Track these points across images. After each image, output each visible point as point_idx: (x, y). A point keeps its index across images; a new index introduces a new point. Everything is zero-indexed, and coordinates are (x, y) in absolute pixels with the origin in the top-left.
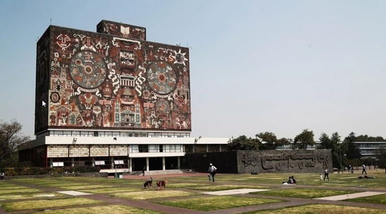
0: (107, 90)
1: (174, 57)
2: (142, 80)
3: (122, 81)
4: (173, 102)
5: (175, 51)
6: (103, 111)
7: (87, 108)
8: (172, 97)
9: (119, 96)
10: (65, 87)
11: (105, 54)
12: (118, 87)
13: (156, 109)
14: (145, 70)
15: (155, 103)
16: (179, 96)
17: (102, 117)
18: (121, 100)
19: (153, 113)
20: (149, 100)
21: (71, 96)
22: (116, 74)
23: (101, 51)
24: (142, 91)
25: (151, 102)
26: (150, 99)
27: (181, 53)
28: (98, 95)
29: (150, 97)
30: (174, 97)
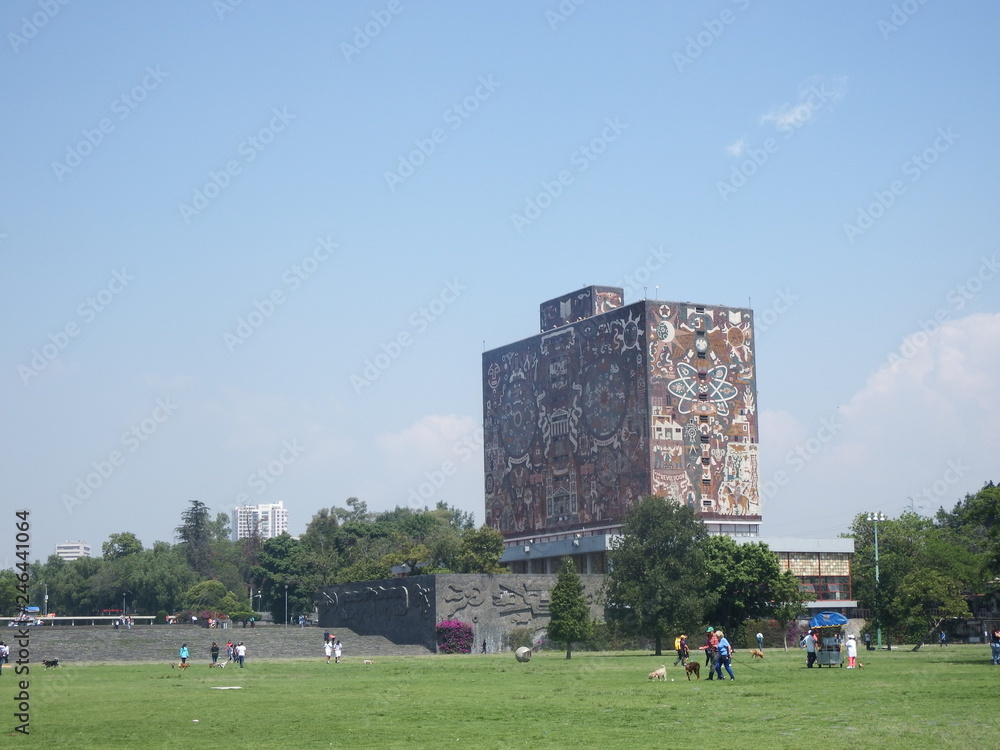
0: (538, 452)
1: (621, 337)
2: (577, 413)
3: (553, 425)
4: (622, 452)
5: (623, 321)
6: (534, 498)
7: (518, 497)
8: (619, 439)
9: (551, 460)
10: (497, 462)
11: (533, 378)
12: (549, 442)
13: (597, 476)
14: (581, 389)
15: (595, 463)
16: (630, 433)
17: (534, 510)
18: (553, 467)
19: (593, 487)
20: (586, 457)
21: (504, 476)
22: (546, 415)
23: (529, 374)
24: (577, 440)
25: (590, 462)
26: (588, 454)
27: (633, 319)
28: (529, 465)
29: (589, 450)
30: (623, 439)
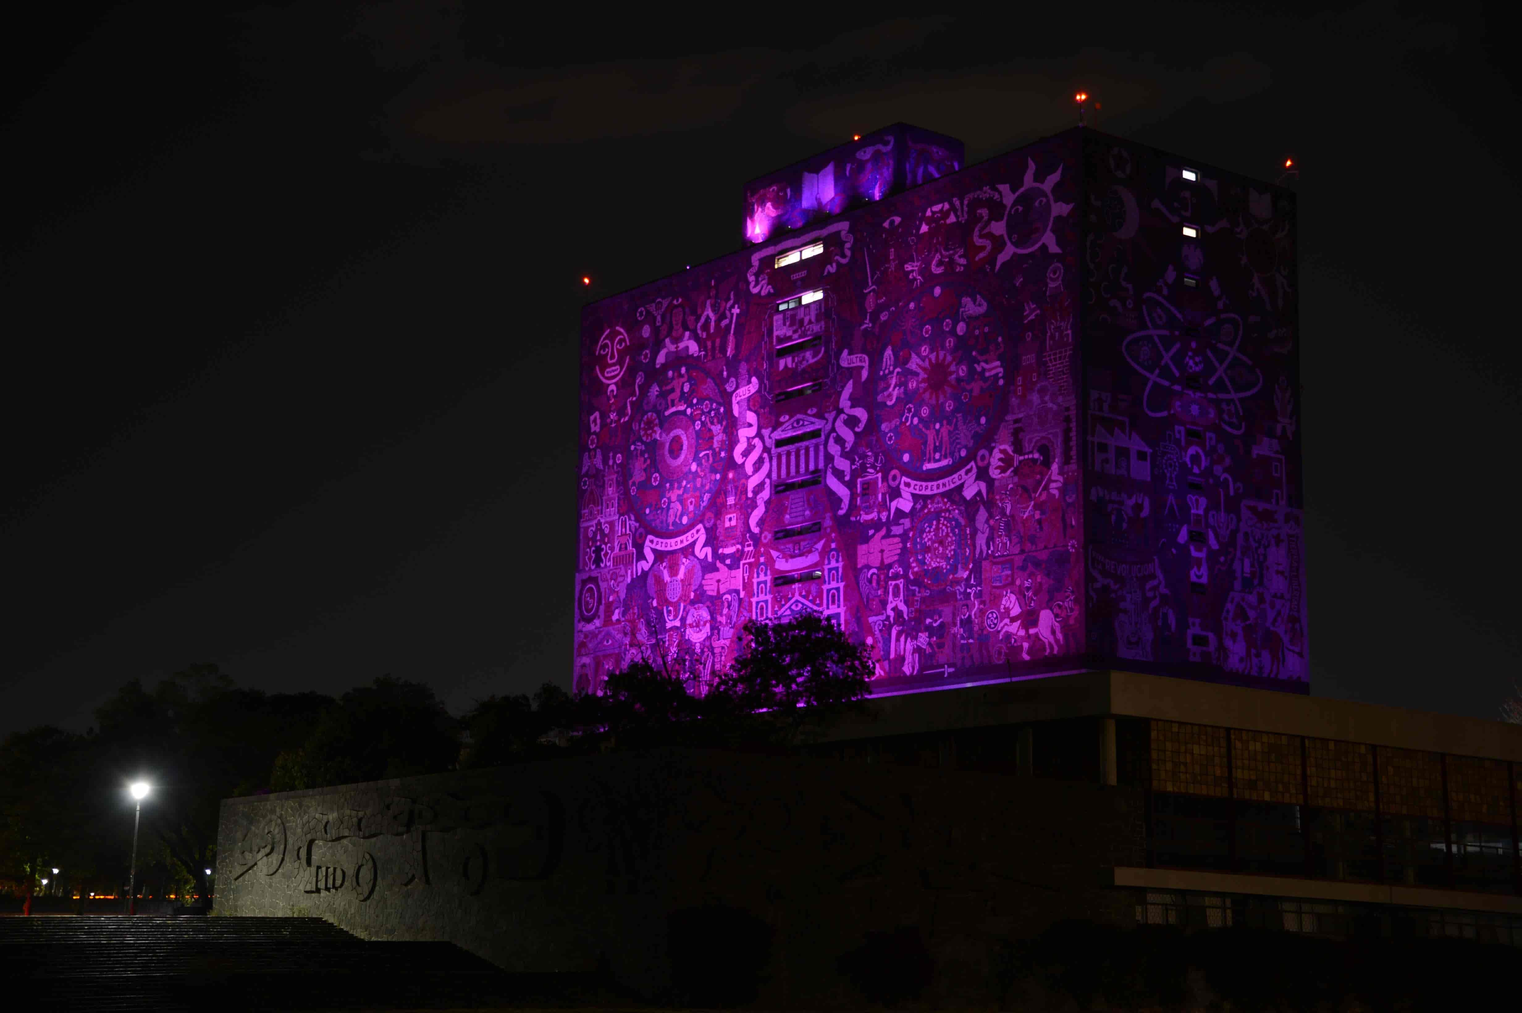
0: (731, 520)
1: (999, 228)
2: (851, 422)
3: (779, 456)
4: (990, 505)
5: (1004, 188)
6: (715, 628)
7: (669, 625)
8: (983, 474)
9: (767, 537)
10: (612, 549)
11: (724, 351)
12: (766, 494)
13: (907, 567)
14: (866, 364)
15: (904, 537)
16: (1018, 459)
17: (713, 654)
18: (774, 554)
19: (896, 594)
20: (877, 525)
21: (629, 580)
22: (759, 435)
23: (713, 343)
24: (850, 485)
25: (888, 535)
26: (884, 516)
27: (1040, 177)
28: (703, 552)
29: (884, 506)
30: (995, 474)
